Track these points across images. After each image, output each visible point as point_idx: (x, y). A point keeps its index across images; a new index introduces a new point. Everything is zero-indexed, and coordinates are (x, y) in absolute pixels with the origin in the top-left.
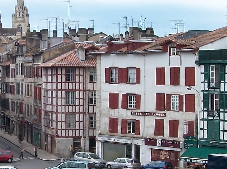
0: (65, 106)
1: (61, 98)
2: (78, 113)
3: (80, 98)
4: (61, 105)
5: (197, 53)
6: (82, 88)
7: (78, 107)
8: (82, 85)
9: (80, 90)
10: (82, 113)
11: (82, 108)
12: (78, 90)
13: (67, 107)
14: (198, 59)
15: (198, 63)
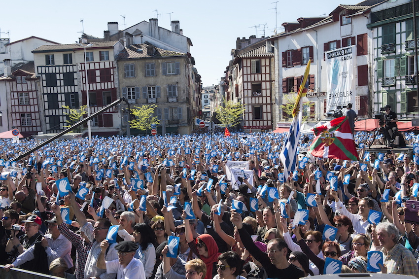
0: (252, 97)
1: (248, 89)
2: (265, 104)
3: (266, 89)
4: (248, 97)
5: (369, 15)
6: (268, 79)
7: (264, 99)
8: (268, 76)
9: (266, 81)
10: (269, 104)
11: (269, 99)
12: (264, 81)
13: (253, 98)
14: (370, 22)
15: (371, 27)
